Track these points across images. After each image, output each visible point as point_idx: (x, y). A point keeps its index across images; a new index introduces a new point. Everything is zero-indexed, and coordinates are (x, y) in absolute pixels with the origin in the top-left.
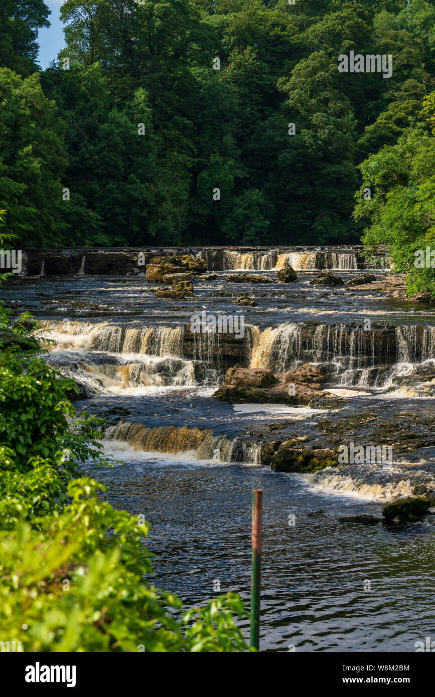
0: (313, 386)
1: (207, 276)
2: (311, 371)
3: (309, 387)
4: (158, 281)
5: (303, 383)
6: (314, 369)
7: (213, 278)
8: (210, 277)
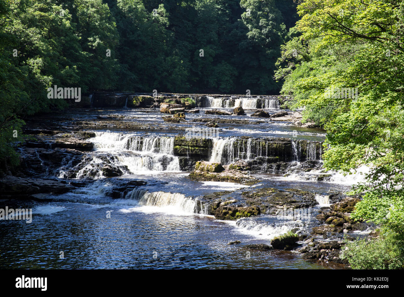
0: (243, 172)
1: (194, 110)
2: (243, 164)
3: (241, 173)
4: (167, 112)
5: (238, 171)
6: (244, 163)
7: (197, 112)
8: (196, 111)
